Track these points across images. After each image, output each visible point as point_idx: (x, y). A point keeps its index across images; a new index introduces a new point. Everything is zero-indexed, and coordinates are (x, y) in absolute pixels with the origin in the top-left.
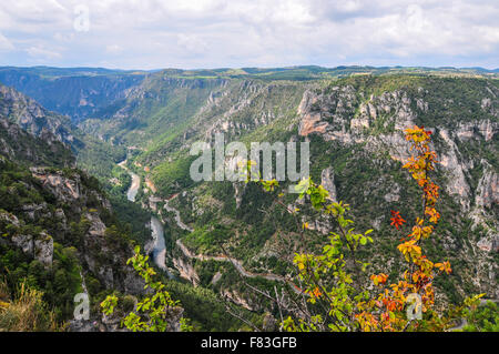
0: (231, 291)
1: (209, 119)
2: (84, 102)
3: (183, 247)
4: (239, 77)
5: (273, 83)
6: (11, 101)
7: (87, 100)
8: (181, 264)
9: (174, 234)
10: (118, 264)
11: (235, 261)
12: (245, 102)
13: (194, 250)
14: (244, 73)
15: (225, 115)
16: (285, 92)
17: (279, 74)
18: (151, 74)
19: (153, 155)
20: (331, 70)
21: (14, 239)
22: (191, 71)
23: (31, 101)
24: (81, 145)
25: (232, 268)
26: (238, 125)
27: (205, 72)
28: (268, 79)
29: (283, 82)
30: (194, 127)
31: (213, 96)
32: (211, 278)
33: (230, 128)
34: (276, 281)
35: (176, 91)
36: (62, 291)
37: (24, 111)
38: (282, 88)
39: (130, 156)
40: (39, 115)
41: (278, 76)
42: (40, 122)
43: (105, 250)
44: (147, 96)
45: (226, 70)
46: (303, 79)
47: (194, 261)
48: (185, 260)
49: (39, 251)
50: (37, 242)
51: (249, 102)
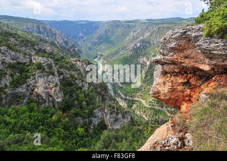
0: (140, 112)
1: (131, 41)
2: (81, 35)
3: (121, 93)
4: (145, 23)
5: (160, 26)
6: (55, 34)
7: (82, 34)
8: (120, 100)
9: (117, 88)
10: (103, 95)
11: (142, 100)
12: (147, 34)
13: (126, 95)
14: (147, 21)
15: (138, 40)
16: (165, 30)
17: (163, 21)
18: (107, 23)
19: (108, 56)
20: (187, 19)
21: (76, 81)
22: (124, 21)
23: (63, 34)
24: (81, 52)
25: (141, 103)
26: (144, 44)
27: (130, 22)
28: (158, 24)
29: (165, 25)
30: (125, 45)
31: (133, 32)
32: (132, 106)
33: (140, 45)
34: (159, 110)
35: (118, 30)
36: (92, 100)
37: (60, 38)
38: (164, 28)
39: (99, 56)
40: (66, 40)
41: (163, 22)
42: (66, 42)
43: (99, 90)
44: (106, 32)
45: (139, 20)
46: (174, 23)
47: (125, 99)
48: (122, 98)
49: (84, 86)
50: (83, 83)
51: (149, 34)
